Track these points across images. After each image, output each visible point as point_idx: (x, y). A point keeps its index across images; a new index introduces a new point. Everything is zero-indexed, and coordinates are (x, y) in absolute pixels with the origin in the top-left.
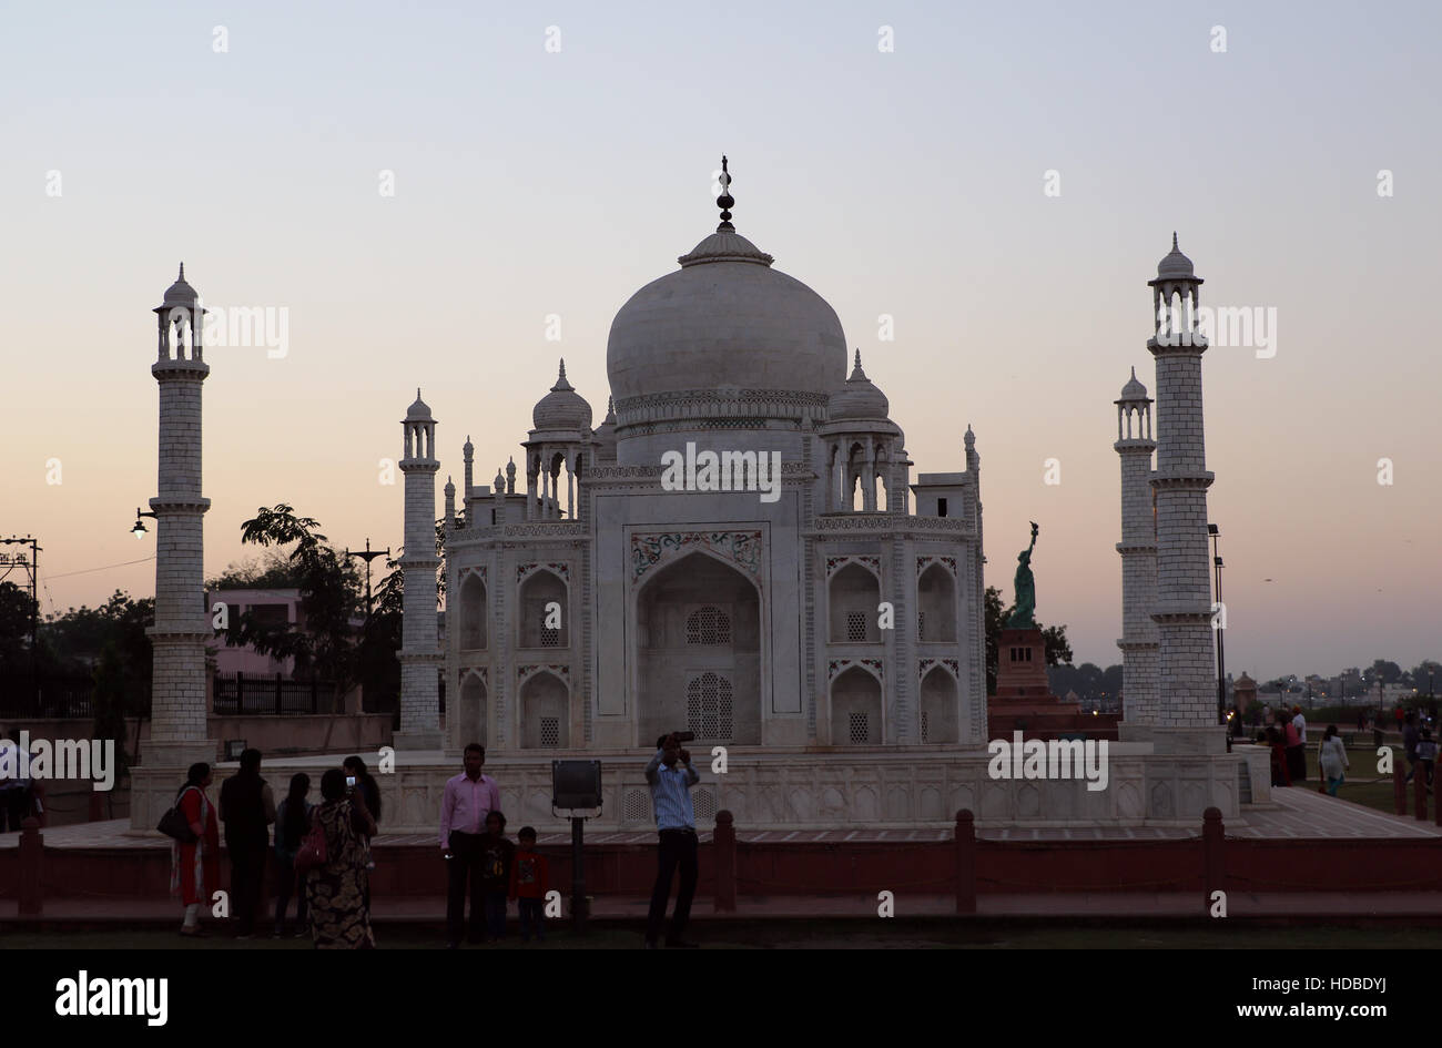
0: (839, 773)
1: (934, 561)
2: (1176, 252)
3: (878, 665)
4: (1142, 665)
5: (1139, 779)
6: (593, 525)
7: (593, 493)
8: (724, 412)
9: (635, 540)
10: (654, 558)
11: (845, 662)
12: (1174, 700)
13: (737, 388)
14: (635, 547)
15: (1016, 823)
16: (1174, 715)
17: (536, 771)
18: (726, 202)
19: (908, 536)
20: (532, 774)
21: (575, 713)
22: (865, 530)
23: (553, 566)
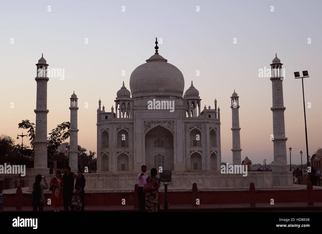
0: (202, 176)
1: (212, 128)
2: (276, 58)
3: (201, 152)
4: (237, 155)
5: (271, 177)
6: (135, 119)
7: (135, 111)
8: (160, 94)
9: (145, 122)
10: (149, 127)
11: (193, 151)
12: (278, 159)
13: (163, 89)
14: (145, 124)
15: (243, 187)
16: (278, 162)
17: (130, 175)
18: (157, 48)
19: (208, 122)
20: (129, 176)
21: (130, 163)
22: (198, 121)
23: (125, 128)
